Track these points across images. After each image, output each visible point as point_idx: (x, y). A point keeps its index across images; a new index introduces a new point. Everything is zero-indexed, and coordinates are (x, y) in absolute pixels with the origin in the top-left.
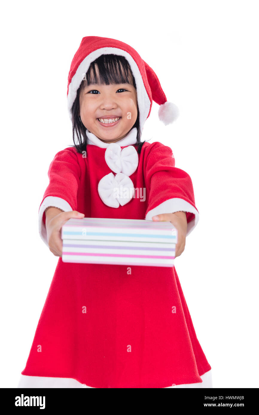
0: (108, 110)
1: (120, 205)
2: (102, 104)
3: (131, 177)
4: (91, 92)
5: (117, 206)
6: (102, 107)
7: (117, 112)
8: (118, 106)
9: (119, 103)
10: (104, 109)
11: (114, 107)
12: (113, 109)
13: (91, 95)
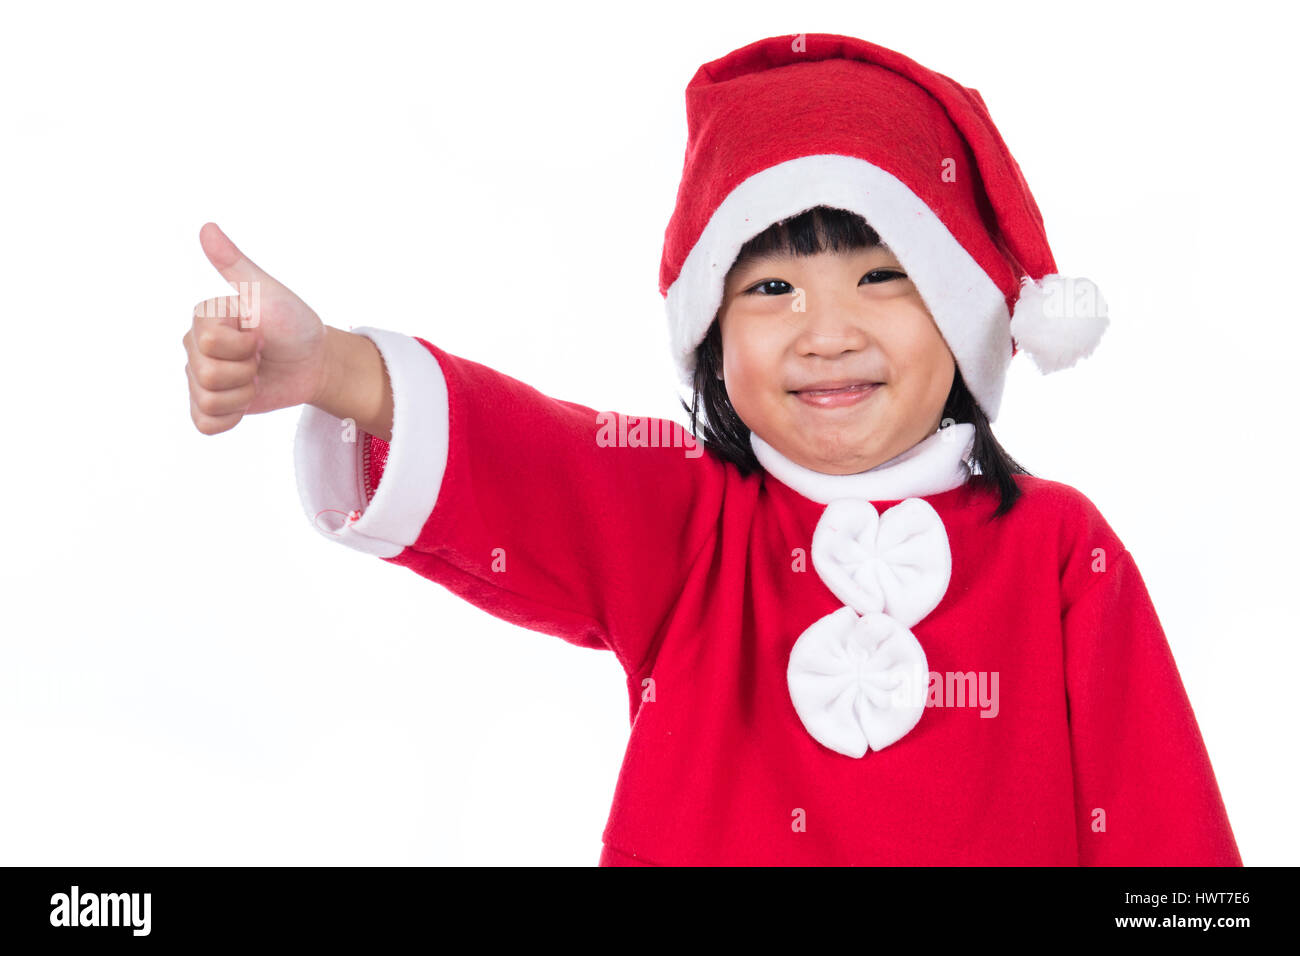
0: (828, 357)
1: (869, 750)
2: (807, 335)
3: (921, 630)
4: (762, 289)
5: (858, 752)
6: (806, 348)
7: (866, 365)
8: (870, 342)
9: (875, 328)
10: (811, 355)
11: (853, 342)
12: (848, 351)
13: (762, 300)
